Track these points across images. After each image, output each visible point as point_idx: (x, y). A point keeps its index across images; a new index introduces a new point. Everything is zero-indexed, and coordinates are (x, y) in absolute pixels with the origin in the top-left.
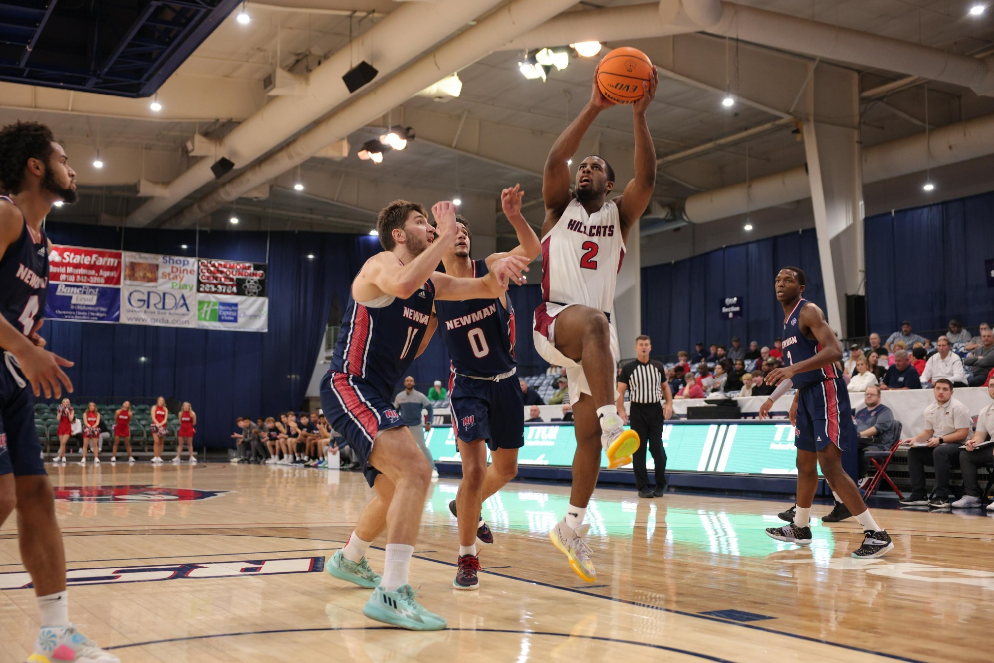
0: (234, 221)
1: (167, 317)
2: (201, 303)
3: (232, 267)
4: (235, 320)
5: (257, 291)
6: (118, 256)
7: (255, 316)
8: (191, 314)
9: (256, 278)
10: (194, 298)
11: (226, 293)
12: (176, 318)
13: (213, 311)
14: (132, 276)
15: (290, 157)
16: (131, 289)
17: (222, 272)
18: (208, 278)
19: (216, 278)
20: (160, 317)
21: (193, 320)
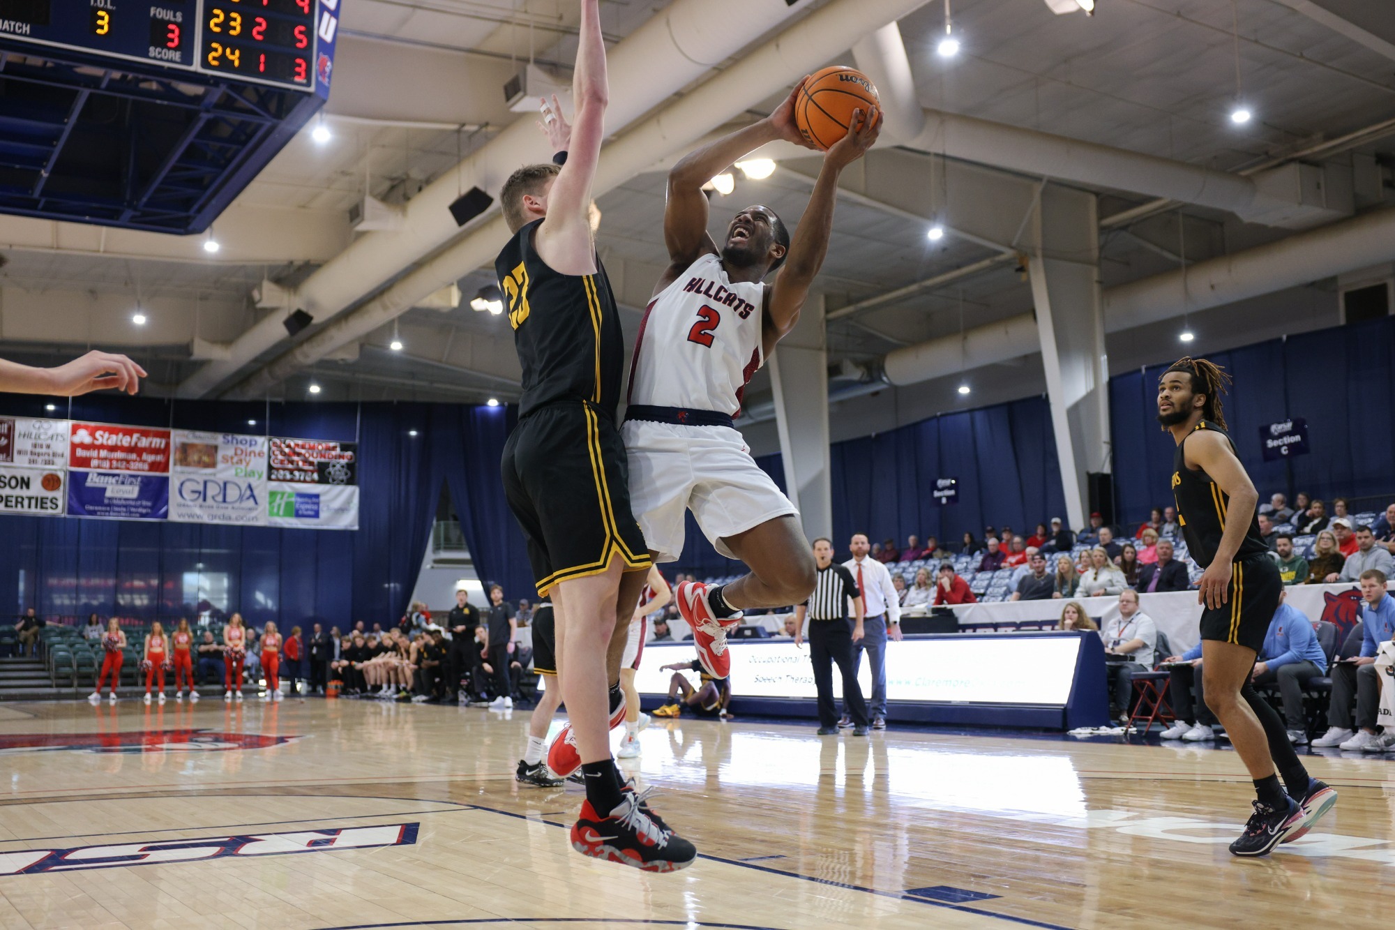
0: (315, 389)
1: (229, 512)
2: (273, 494)
3: (312, 448)
4: (316, 515)
5: (345, 478)
6: (167, 436)
7: (342, 510)
8: (260, 508)
9: (344, 461)
10: (263, 487)
11: (305, 481)
12: (241, 513)
13: (288, 504)
14: (184, 461)
15: (385, 308)
16: (183, 478)
17: (299, 454)
18: (282, 462)
19: (292, 462)
20: (220, 512)
21: (262, 516)
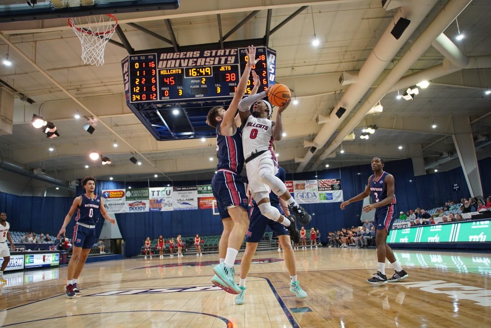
0: (327, 166)
1: (309, 200)
2: (320, 194)
3: (329, 181)
4: (332, 199)
5: (338, 188)
6: (292, 183)
7: (339, 197)
8: (317, 198)
9: (338, 184)
10: (317, 193)
11: (328, 190)
12: (313, 200)
13: (324, 197)
14: (297, 188)
16: (297, 193)
17: (326, 183)
18: (321, 186)
19: (324, 186)
20: (307, 200)
21: (318, 200)
